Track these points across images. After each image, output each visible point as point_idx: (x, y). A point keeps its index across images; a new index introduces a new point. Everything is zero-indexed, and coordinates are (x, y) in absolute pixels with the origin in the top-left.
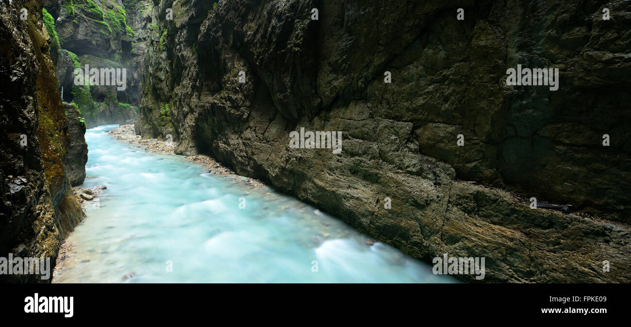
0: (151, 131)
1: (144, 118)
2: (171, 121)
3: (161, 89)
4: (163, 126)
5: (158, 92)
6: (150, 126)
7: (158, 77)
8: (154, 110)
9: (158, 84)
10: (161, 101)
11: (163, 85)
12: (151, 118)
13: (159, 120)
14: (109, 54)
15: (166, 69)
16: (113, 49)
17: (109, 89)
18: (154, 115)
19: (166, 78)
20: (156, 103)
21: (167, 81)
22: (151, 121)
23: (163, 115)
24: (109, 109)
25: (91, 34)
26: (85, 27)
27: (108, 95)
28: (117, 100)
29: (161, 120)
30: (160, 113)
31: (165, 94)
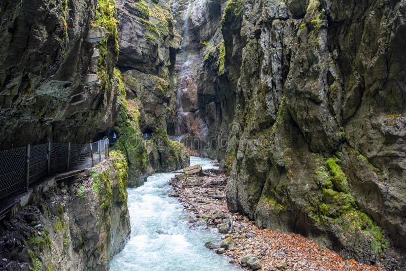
0: (285, 217)
1: (248, 182)
2: (356, 206)
3: (317, 121)
4: (332, 216)
5: (305, 129)
6: (281, 207)
7: (310, 93)
8: (290, 171)
9: (307, 109)
10: (311, 151)
12: (282, 188)
13: (314, 199)
14: (157, 67)
15: (329, 74)
16: (160, 60)
17: (158, 118)
18: (292, 181)
19: (328, 94)
20: (296, 153)
21: (333, 102)
22: (285, 196)
23: (327, 188)
24: (158, 150)
25: (136, 38)
26: (129, 30)
27: (157, 128)
28: (167, 135)
29: (321, 199)
30: (315, 181)
31: (325, 135)
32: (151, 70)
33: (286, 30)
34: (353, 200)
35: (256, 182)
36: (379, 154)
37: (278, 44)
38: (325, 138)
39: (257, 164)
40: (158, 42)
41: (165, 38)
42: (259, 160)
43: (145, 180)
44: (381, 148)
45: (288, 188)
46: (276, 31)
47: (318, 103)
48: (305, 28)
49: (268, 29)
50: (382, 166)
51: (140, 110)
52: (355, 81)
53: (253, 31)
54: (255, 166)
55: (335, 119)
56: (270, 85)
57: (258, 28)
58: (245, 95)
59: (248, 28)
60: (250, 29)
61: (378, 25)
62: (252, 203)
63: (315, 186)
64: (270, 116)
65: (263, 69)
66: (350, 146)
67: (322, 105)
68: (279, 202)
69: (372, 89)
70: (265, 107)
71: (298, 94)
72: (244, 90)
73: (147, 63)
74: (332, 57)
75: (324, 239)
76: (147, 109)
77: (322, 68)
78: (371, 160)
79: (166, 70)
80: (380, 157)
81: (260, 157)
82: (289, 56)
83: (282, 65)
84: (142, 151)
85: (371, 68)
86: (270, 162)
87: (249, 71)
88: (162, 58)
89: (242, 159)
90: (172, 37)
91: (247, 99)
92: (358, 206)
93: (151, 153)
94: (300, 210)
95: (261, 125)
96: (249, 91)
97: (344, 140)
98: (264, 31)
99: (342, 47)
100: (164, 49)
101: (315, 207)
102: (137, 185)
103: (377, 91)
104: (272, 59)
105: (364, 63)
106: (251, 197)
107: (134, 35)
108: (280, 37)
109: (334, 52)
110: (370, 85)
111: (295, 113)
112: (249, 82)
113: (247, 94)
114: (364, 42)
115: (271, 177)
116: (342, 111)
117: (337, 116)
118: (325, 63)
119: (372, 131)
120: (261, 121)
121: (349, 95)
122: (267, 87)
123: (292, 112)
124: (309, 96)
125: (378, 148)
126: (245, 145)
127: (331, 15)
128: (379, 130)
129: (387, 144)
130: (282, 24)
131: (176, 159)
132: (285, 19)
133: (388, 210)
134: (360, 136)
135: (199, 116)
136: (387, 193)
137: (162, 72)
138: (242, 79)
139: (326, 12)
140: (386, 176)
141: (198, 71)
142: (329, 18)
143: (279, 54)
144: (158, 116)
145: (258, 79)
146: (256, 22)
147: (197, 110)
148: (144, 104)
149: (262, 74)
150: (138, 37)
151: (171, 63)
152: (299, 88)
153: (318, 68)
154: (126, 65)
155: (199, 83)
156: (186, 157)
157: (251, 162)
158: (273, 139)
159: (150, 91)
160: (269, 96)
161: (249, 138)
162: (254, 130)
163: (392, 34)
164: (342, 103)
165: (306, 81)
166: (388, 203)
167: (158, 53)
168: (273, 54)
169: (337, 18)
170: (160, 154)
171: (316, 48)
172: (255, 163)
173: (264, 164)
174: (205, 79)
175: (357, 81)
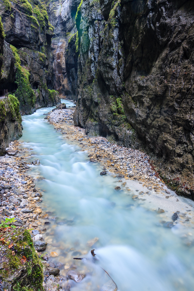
0: (97, 127)
1: (83, 111)
2: (126, 120)
3: (112, 79)
4: (116, 125)
5: (107, 83)
6: (96, 122)
7: (109, 64)
8: (100, 104)
9: (108, 73)
10: (110, 94)
11: (114, 74)
12: (97, 113)
13: (109, 118)
14: (39, 46)
15: (118, 54)
16: (41, 42)
18: (101, 110)
19: (118, 64)
20: (103, 96)
21: (119, 69)
22: (98, 117)
23: (115, 112)
24: (42, 95)
25: (24, 28)
26: (19, 22)
27: (41, 83)
28: (47, 87)
29: (112, 118)
30: (110, 109)
31: (116, 86)
32: (35, 48)
33: (101, 27)
34: (125, 118)
35: (86, 111)
37: (96, 35)
38: (116, 87)
40: (38, 30)
41: (43, 28)
42: (88, 100)
43: (35, 111)
44: (137, 92)
45: (99, 113)
46: (96, 27)
47: (113, 69)
48: (108, 27)
49: (92, 26)
50: (137, 101)
51: (30, 72)
53: (86, 26)
54: (86, 103)
55: (120, 78)
56: (93, 59)
57: (88, 25)
58: (82, 64)
59: (83, 24)
60: (85, 25)
61: (139, 27)
62: (85, 121)
63: (110, 112)
64: (93, 76)
65: (90, 50)
66: (126, 92)
67: (115, 70)
68: (95, 120)
69: (136, 62)
70: (91, 71)
71: (105, 64)
72: (81, 61)
73: (33, 43)
74: (121, 44)
75: (113, 136)
76: (34, 72)
77: (115, 50)
78: (133, 98)
79: (44, 48)
80: (136, 96)
81: (88, 98)
82: (102, 42)
83: (99, 47)
84: (32, 95)
85: (136, 51)
86: (92, 100)
88: (42, 41)
89: (80, 99)
90: (48, 27)
91: (83, 67)
92: (127, 120)
93: (38, 97)
94: (104, 123)
95: (89, 81)
96: (84, 62)
97: (124, 89)
98: (90, 27)
99: (125, 39)
100: (43, 35)
101: (110, 122)
102: (30, 114)
103: (138, 63)
104: (94, 44)
105: (133, 48)
106: (84, 118)
107: (23, 25)
108: (98, 31)
109: (122, 41)
110: (135, 60)
111: (103, 75)
112: (84, 57)
113: (83, 63)
114: (134, 37)
115: (92, 108)
116: (124, 74)
117: (122, 76)
118: (116, 47)
119: (134, 84)
120: (89, 79)
121: (127, 65)
123: (101, 74)
126: (82, 92)
127: (121, 20)
128: (137, 83)
129: (139, 90)
130: (99, 23)
131: (52, 100)
132: (100, 21)
133: (138, 121)
134: (130, 87)
135: (67, 76)
136: (138, 114)
137: (42, 49)
138: (80, 55)
139: (118, 18)
140: (138, 106)
141: (65, 49)
142: (119, 22)
143: (98, 41)
144: (41, 76)
145: (88, 55)
146: (87, 21)
147: (65, 73)
148: (32, 69)
149: (89, 52)
150: (26, 27)
151: (48, 44)
152: (105, 62)
153: (113, 50)
154: (20, 45)
155: (66, 57)
156: (59, 99)
157: (84, 100)
158: (93, 88)
159: (35, 61)
160: (93, 65)
161: (83, 88)
162: (86, 83)
163: (144, 33)
164: (124, 70)
165: (107, 57)
166: (138, 118)
167: (39, 37)
168: (94, 41)
169: (123, 22)
170: (43, 97)
171: (112, 38)
172: (86, 101)
173: (89, 101)
174: (69, 54)
175: (130, 58)
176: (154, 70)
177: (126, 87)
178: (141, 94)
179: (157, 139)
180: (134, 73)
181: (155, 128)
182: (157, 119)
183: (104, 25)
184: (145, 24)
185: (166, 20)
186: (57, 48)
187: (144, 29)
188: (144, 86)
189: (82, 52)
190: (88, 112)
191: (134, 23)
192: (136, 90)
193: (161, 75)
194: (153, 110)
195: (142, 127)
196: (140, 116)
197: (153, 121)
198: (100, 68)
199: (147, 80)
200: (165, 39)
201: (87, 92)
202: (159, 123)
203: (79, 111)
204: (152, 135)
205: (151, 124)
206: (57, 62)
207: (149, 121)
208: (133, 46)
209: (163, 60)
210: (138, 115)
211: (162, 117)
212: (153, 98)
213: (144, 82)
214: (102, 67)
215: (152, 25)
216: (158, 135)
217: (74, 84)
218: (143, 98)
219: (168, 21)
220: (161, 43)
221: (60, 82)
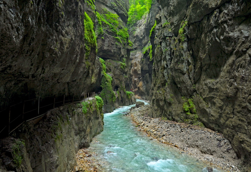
1: (157, 110)
2: (199, 119)
3: (183, 82)
5: (179, 86)
7: (180, 70)
8: (173, 104)
9: (179, 77)
10: (182, 96)
11: (185, 78)
12: (170, 112)
13: (182, 117)
14: (121, 58)
15: (188, 61)
16: (122, 55)
17: (121, 82)
18: (174, 109)
19: (188, 70)
20: (175, 97)
21: (190, 74)
22: (171, 116)
23: (187, 112)
24: (121, 96)
25: (111, 45)
26: (108, 41)
27: (120, 86)
28: (125, 89)
29: (185, 117)
30: (183, 109)
31: (187, 88)
32: (118, 59)
33: (172, 42)
34: (198, 117)
35: (160, 110)
36: (207, 97)
37: (168, 48)
38: (187, 90)
39: (160, 102)
40: (121, 46)
41: (124, 44)
42: (161, 100)
43: (114, 110)
44: (208, 94)
45: (172, 112)
46: (167, 42)
47: (184, 74)
48: (178, 41)
49: (165, 41)
50: (208, 102)
51: (112, 78)
52: (198, 65)
53: (159, 42)
54: (159, 103)
55: (191, 81)
56: (166, 66)
57: (161, 41)
58: (156, 71)
59: (157, 40)
60: (158, 41)
61: (206, 40)
63: (183, 111)
64: (166, 80)
65: (163, 59)
66: (197, 93)
69: (204, 68)
70: (164, 76)
71: (176, 70)
72: (155, 68)
73: (116, 56)
74: (190, 54)
76: (116, 77)
77: (185, 58)
78: (204, 99)
79: (125, 59)
81: (161, 99)
82: (173, 53)
83: (171, 57)
84: (113, 96)
85: (204, 59)
86: (165, 100)
87: (157, 60)
89: (154, 100)
90: (128, 44)
91: (157, 73)
93: (118, 97)
95: (162, 84)
96: (158, 69)
97: (195, 91)
98: (163, 42)
99: (193, 50)
100: (124, 50)
101: (182, 121)
102: (110, 112)
103: (206, 69)
104: (166, 54)
105: (201, 56)
107: (110, 44)
108: (169, 45)
109: (190, 52)
110: (204, 66)
111: (175, 79)
112: (158, 65)
113: (157, 70)
114: (201, 48)
115: (165, 108)
116: (194, 78)
117: (192, 80)
118: (187, 56)
119: (204, 87)
120: (162, 82)
121: (196, 70)
122: (164, 67)
123: (174, 78)
124: (180, 71)
125: (207, 94)
126: (156, 93)
127: (189, 36)
128: (207, 86)
129: (210, 92)
130: (170, 39)
131: (129, 100)
132: (171, 37)
133: (211, 121)
134: (200, 89)
135: (142, 80)
136: (210, 113)
137: (123, 60)
138: (155, 63)
139: (186, 34)
140: (210, 106)
141: (141, 59)
142: (188, 37)
143: (169, 52)
144: (121, 80)
145: (161, 63)
146: (160, 38)
147: (141, 77)
148: (114, 75)
149: (162, 61)
150: (112, 45)
151: (127, 56)
152: (176, 68)
153: (184, 59)
154: (106, 57)
155: (142, 65)
156: (135, 99)
157: (158, 101)
158: (166, 90)
159: (117, 69)
160: (165, 71)
161: (157, 90)
162: (159, 86)
163: (211, 44)
164: (194, 74)
165: (179, 64)
166: (210, 118)
167: (121, 51)
168: (166, 52)
169: (191, 37)
170: (122, 98)
171: (182, 50)
172: (159, 101)
173: (163, 101)
174: (144, 63)
175: (199, 64)
176: (222, 74)
177: (196, 89)
178: (212, 95)
179: (232, 139)
180: (203, 77)
181: (229, 128)
182: (230, 119)
183: (175, 40)
184: (211, 38)
185: (229, 34)
186: (134, 58)
187: (210, 41)
188: (214, 88)
189: (156, 61)
190: (162, 111)
191: (200, 38)
192: (207, 92)
193: (230, 79)
194: (225, 110)
195: (215, 127)
196: (212, 115)
197: (226, 121)
198: (173, 73)
199: (217, 83)
200: (230, 49)
201: (160, 94)
202: (233, 123)
203: (153, 110)
204: (226, 135)
205: (224, 123)
206: (134, 69)
207: (222, 121)
208: (201, 55)
209: (231, 65)
210: (210, 115)
211: (235, 117)
212: (224, 99)
213: (214, 85)
214: (174, 72)
215: (217, 38)
216: (233, 136)
217: (148, 87)
218: (214, 99)
219: (231, 34)
220: (226, 52)
221: (136, 85)
